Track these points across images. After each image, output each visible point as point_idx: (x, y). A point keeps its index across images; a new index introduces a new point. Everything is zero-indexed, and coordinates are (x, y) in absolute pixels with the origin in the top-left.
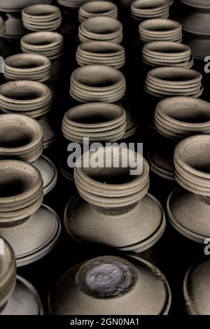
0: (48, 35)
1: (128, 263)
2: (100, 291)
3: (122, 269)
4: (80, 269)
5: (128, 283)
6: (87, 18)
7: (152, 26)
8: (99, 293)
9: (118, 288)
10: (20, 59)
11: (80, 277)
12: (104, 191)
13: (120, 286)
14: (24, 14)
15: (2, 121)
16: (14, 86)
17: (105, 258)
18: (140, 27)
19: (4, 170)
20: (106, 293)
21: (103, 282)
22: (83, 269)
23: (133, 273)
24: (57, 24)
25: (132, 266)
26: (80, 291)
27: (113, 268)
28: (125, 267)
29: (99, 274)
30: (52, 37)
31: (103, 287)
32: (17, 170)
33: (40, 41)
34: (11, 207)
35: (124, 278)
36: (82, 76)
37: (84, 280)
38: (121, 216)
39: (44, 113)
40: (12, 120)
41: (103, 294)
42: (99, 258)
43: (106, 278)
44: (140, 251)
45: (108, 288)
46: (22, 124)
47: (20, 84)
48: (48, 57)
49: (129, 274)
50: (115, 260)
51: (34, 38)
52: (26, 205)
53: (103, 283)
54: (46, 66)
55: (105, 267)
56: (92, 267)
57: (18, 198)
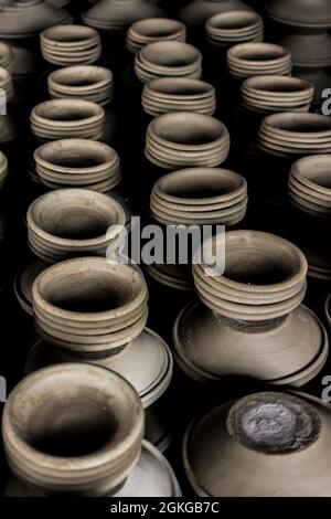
0: (86, 71)
1: (299, 400)
2: (271, 443)
3: (292, 410)
4: (230, 412)
5: (309, 429)
6: (144, 45)
7: (245, 53)
8: (269, 447)
9: (296, 437)
10: (55, 107)
11: (233, 425)
12: (249, 296)
13: (298, 434)
14: (44, 40)
15: (59, 200)
16: (58, 148)
17: (263, 395)
18: (229, 56)
19: (81, 273)
20: (279, 446)
21: (269, 431)
22: (234, 413)
23: (310, 414)
24: (95, 54)
25: (306, 405)
26: (240, 446)
27: (278, 410)
28: (297, 407)
29: (261, 419)
30: (94, 74)
31: (273, 437)
32: (102, 272)
33: (75, 80)
34: (108, 327)
35: (299, 423)
36: (163, 129)
37: (241, 429)
38: (270, 333)
39: (111, 187)
40: (74, 198)
41: (276, 448)
42: (255, 396)
43: (273, 423)
44: (300, 384)
45: (280, 438)
46: (88, 204)
47: (67, 144)
48: (97, 103)
49: (305, 416)
50: (279, 397)
51: (65, 76)
52: (129, 323)
53: (271, 432)
54: (100, 117)
55: (266, 409)
56: (248, 409)
57: (120, 313)
